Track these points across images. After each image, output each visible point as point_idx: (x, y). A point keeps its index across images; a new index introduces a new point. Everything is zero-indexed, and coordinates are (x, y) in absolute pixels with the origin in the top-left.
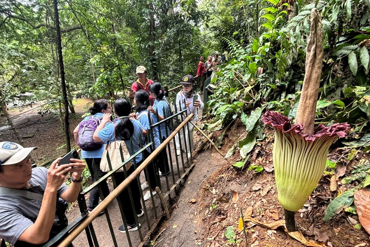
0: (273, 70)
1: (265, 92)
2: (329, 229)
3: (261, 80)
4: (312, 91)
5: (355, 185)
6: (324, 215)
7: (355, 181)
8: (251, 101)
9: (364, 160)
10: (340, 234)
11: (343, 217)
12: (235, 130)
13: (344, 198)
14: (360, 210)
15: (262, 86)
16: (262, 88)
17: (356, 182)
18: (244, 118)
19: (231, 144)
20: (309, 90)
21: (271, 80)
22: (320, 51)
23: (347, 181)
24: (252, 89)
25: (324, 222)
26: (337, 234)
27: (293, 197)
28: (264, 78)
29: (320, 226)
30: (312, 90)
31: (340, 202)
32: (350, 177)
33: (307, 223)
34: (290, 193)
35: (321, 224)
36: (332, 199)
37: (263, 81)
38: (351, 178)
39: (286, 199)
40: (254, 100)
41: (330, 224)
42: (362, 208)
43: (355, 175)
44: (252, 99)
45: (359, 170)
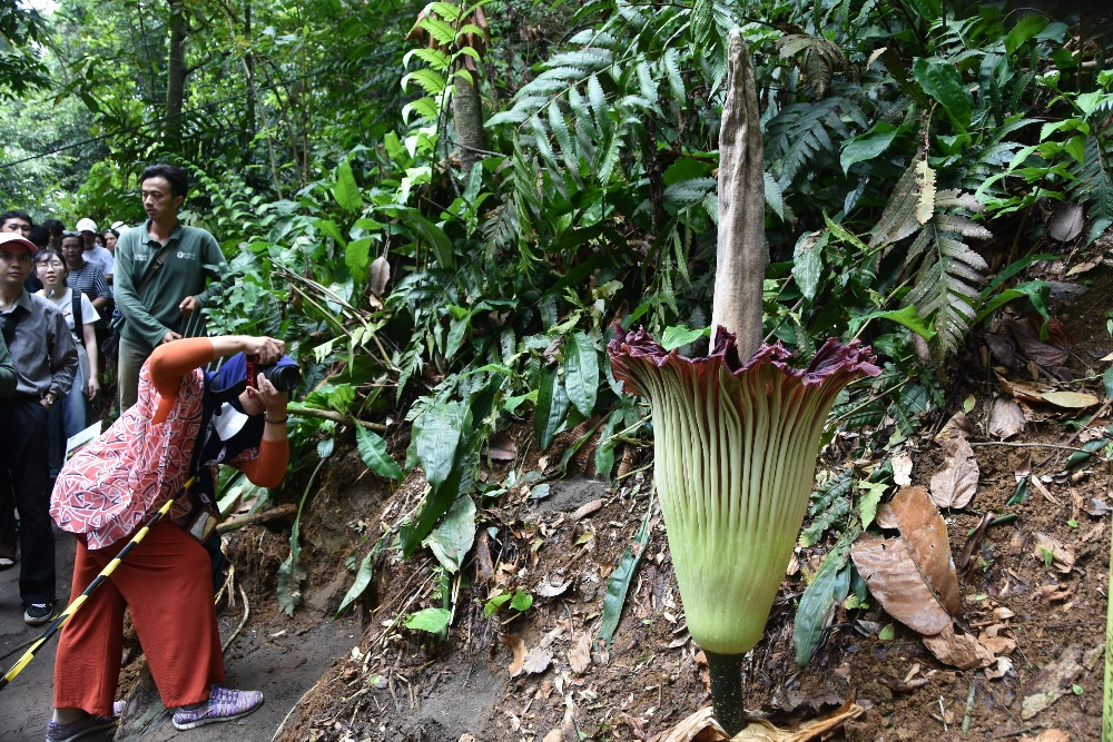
0: (453, 259)
1: (439, 340)
2: (821, 681)
3: (416, 295)
4: (754, 256)
5: (834, 541)
6: (794, 649)
7: (829, 529)
8: (380, 381)
9: (824, 473)
10: (858, 672)
11: (844, 629)
12: (330, 505)
13: (826, 580)
14: (878, 587)
15: (422, 318)
16: (422, 326)
17: (832, 532)
18: (371, 448)
19: (322, 568)
20: (746, 251)
21: (455, 296)
22: (758, 144)
23: (811, 536)
24: (377, 333)
25: (803, 668)
26: (848, 678)
27: (749, 599)
28: (425, 288)
29: (797, 684)
30: (752, 251)
31: (820, 595)
32: (813, 524)
33: (756, 695)
34: (743, 585)
35: (798, 678)
36: (799, 599)
37: (423, 300)
38: (818, 525)
39: (728, 612)
40: (394, 376)
41: (819, 664)
42: (882, 581)
43: (825, 515)
44: (380, 370)
45: (827, 499)
